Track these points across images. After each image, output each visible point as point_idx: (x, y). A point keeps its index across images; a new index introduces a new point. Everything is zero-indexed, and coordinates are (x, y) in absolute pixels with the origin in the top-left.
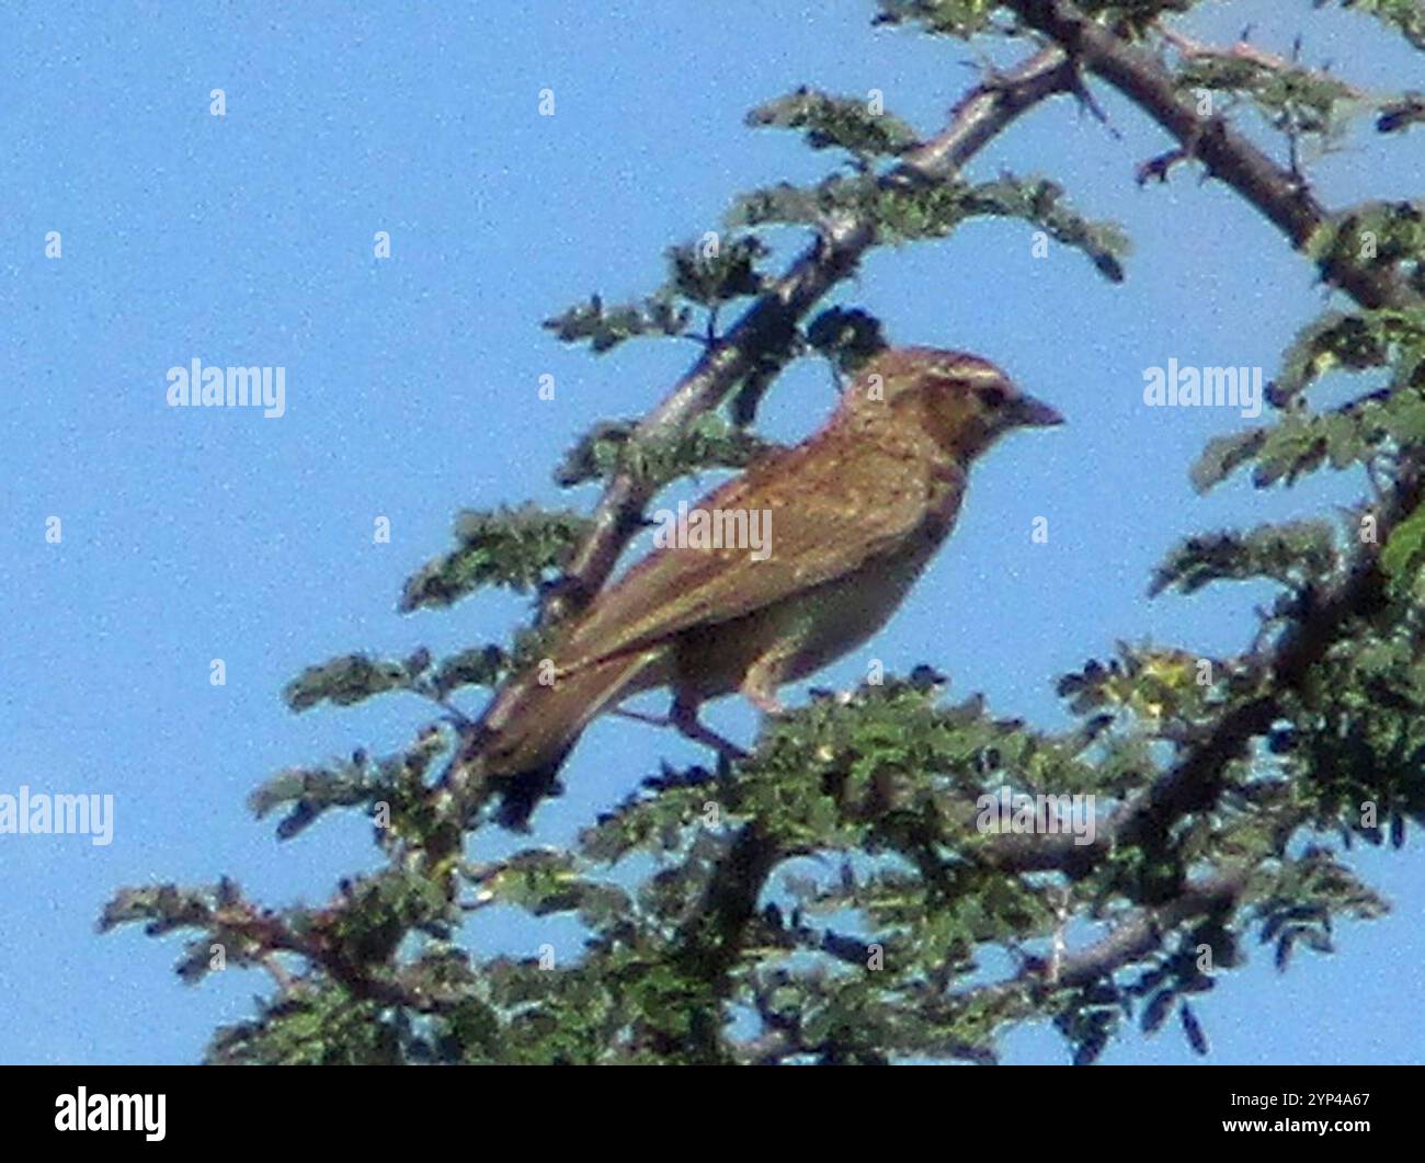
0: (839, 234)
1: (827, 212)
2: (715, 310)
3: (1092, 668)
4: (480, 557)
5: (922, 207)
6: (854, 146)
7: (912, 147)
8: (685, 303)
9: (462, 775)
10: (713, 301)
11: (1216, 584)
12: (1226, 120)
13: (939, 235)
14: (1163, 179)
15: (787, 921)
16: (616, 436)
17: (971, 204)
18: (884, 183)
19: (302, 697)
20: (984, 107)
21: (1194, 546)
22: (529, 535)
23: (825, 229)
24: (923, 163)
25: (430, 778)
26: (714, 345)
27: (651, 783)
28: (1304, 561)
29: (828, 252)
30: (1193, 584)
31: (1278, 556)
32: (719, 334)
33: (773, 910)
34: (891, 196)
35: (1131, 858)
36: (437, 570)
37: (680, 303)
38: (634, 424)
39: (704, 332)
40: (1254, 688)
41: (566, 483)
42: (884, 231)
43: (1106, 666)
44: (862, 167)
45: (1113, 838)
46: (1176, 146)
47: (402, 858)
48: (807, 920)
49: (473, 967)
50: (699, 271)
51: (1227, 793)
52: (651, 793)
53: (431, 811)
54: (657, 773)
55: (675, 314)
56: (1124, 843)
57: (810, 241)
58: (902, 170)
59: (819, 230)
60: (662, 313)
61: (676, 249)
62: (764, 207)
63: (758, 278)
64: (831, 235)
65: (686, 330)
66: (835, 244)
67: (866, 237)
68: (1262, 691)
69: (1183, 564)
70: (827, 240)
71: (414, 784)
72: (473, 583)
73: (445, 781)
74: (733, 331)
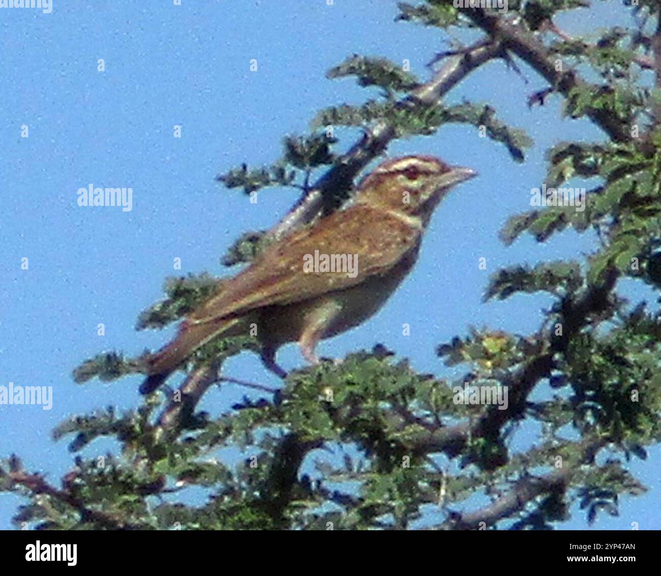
0: (376, 132)
1: (368, 120)
2: (308, 173)
3: (456, 340)
4: (180, 302)
5: (420, 118)
6: (384, 85)
7: (415, 86)
8: (293, 168)
9: (168, 419)
10: (308, 167)
11: (518, 294)
12: (576, 71)
13: (429, 133)
14: (542, 103)
15: (313, 485)
16: (254, 239)
17: (447, 116)
18: (399, 105)
19: (82, 375)
20: (453, 65)
21: (504, 274)
22: (205, 290)
23: (368, 129)
24: (421, 96)
25: (152, 421)
26: (307, 190)
27: (237, 407)
28: (565, 282)
29: (369, 142)
30: (505, 294)
31: (550, 279)
32: (310, 185)
33: (306, 478)
34: (403, 112)
35: (478, 444)
36: (157, 309)
37: (289, 168)
38: (264, 232)
39: (302, 184)
40: (540, 352)
41: (228, 264)
42: (400, 130)
43: (463, 340)
44: (388, 96)
45: (469, 433)
46: (549, 86)
47: (136, 462)
48: (325, 484)
49: (148, 509)
50: (299, 150)
51: (529, 410)
52: (237, 412)
53: (151, 439)
54: (240, 401)
55: (287, 173)
56: (475, 435)
57: (361, 135)
58: (410, 99)
59: (365, 131)
60: (281, 173)
61: (289, 139)
62: (333, 116)
63: (331, 156)
64: (372, 133)
65: (293, 183)
66: (373, 137)
67: (391, 134)
68: (544, 353)
69: (498, 283)
70: (369, 136)
71: (143, 423)
72: (176, 316)
73: (159, 423)
74: (317, 183)
